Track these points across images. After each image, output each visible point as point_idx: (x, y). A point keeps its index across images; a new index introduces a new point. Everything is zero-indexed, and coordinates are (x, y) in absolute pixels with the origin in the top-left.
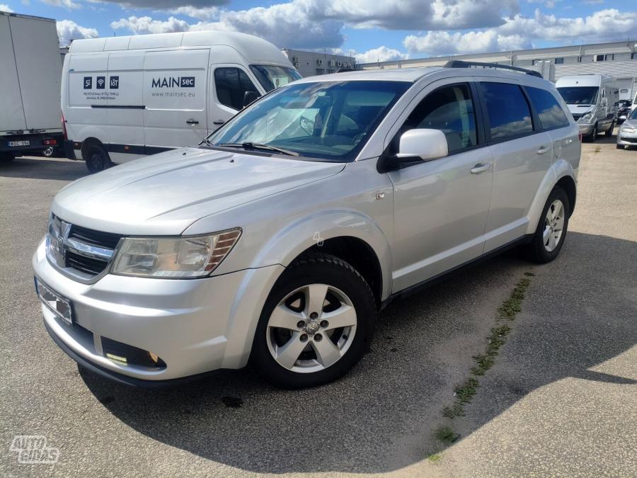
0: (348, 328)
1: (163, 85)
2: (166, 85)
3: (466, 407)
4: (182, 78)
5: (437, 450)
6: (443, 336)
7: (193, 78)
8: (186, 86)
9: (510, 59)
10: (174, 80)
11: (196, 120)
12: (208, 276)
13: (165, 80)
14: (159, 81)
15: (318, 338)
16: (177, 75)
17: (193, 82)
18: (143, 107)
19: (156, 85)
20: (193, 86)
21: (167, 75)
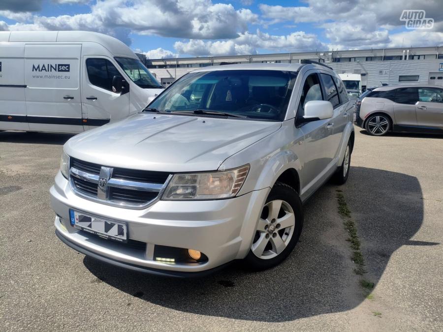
0: (289, 228)
1: (42, 69)
2: (45, 69)
3: (365, 268)
4: (59, 65)
5: (368, 294)
6: (320, 230)
7: (69, 65)
8: (62, 71)
9: (249, 60)
10: (51, 66)
11: (71, 96)
12: (235, 197)
13: (44, 66)
14: (39, 67)
15: (274, 235)
16: (54, 63)
17: (69, 68)
18: (25, 86)
19: (36, 70)
20: (69, 71)
21: (46, 63)
